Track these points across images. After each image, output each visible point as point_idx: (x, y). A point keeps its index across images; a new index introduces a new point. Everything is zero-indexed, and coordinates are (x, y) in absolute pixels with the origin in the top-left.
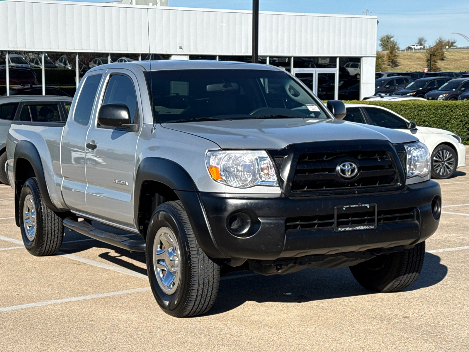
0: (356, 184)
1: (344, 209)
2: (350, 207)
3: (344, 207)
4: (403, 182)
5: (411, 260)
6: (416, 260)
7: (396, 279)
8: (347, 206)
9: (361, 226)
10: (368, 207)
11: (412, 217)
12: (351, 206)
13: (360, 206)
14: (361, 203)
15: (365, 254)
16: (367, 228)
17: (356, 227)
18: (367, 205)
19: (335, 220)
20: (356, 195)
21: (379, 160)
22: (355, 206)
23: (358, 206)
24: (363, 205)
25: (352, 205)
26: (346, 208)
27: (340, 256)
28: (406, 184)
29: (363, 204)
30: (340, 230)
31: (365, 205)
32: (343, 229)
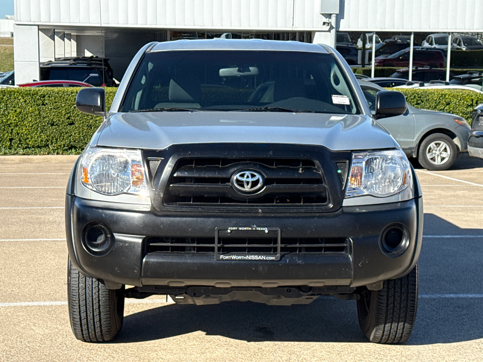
0: (288, 201)
1: (229, 231)
2: (238, 230)
3: (229, 228)
4: (338, 203)
5: (391, 306)
6: (400, 306)
7: (376, 328)
8: (234, 228)
9: (255, 255)
10: (267, 231)
11: (342, 249)
12: (240, 229)
13: (254, 229)
14: (256, 225)
15: (290, 291)
16: (265, 259)
17: (247, 256)
18: (264, 229)
19: (216, 245)
20: (260, 215)
21: (300, 172)
22: (245, 229)
23: (250, 229)
24: (259, 229)
25: (241, 227)
26: (231, 231)
27: (252, 290)
28: (344, 205)
29: (259, 227)
30: (222, 258)
31: (262, 229)
32: (227, 257)
